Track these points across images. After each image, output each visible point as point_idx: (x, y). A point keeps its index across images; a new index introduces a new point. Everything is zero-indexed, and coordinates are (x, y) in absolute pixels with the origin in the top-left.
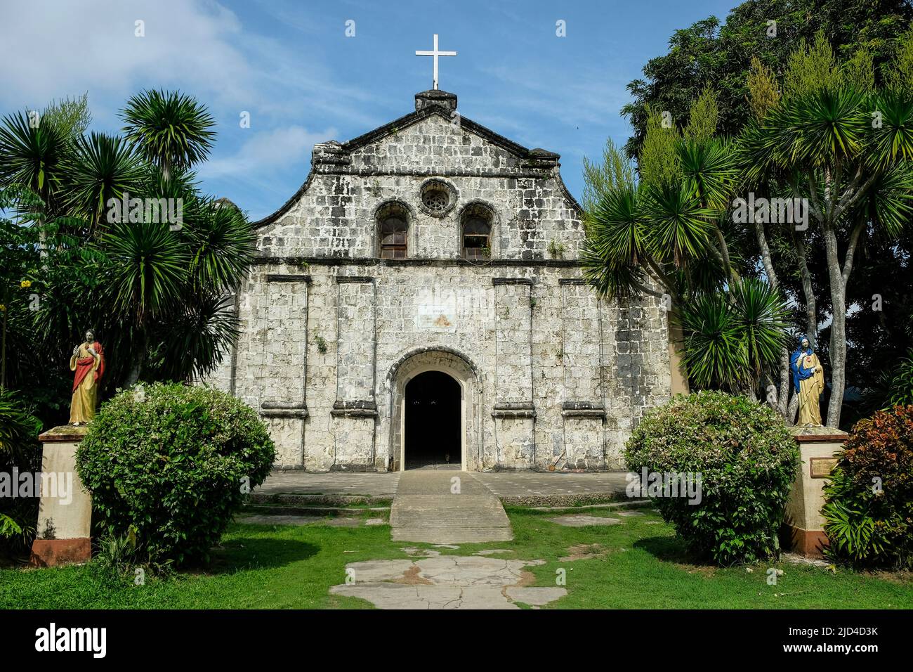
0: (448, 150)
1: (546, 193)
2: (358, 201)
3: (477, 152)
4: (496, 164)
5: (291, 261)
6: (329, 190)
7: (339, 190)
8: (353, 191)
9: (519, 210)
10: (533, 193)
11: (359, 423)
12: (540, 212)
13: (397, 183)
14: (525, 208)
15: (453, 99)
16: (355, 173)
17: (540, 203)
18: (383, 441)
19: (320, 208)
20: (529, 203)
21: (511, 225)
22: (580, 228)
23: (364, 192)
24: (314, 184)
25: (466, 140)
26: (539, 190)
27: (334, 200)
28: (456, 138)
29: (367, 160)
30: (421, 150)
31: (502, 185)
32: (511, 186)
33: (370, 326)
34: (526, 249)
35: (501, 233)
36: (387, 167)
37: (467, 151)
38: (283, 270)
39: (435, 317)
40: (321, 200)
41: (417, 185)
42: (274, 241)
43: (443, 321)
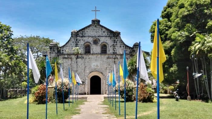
0: (98, 31)
1: (118, 40)
2: (80, 42)
3: (104, 32)
4: (108, 34)
5: (68, 54)
6: (75, 40)
7: (77, 40)
8: (79, 40)
12: (116, 44)
13: (88, 39)
14: (113, 43)
15: (99, 21)
16: (80, 36)
17: (116, 42)
19: (73, 44)
20: (114, 42)
21: (111, 47)
22: (124, 47)
23: (82, 40)
24: (72, 39)
25: (102, 30)
26: (116, 40)
27: (76, 42)
28: (100, 29)
29: (82, 34)
30: (93, 32)
31: (109, 39)
32: (111, 39)
33: (83, 67)
34: (113, 51)
35: (109, 48)
36: (86, 35)
37: (102, 32)
38: (66, 56)
40: (73, 42)
41: (92, 39)
42: (64, 51)
43: (97, 66)
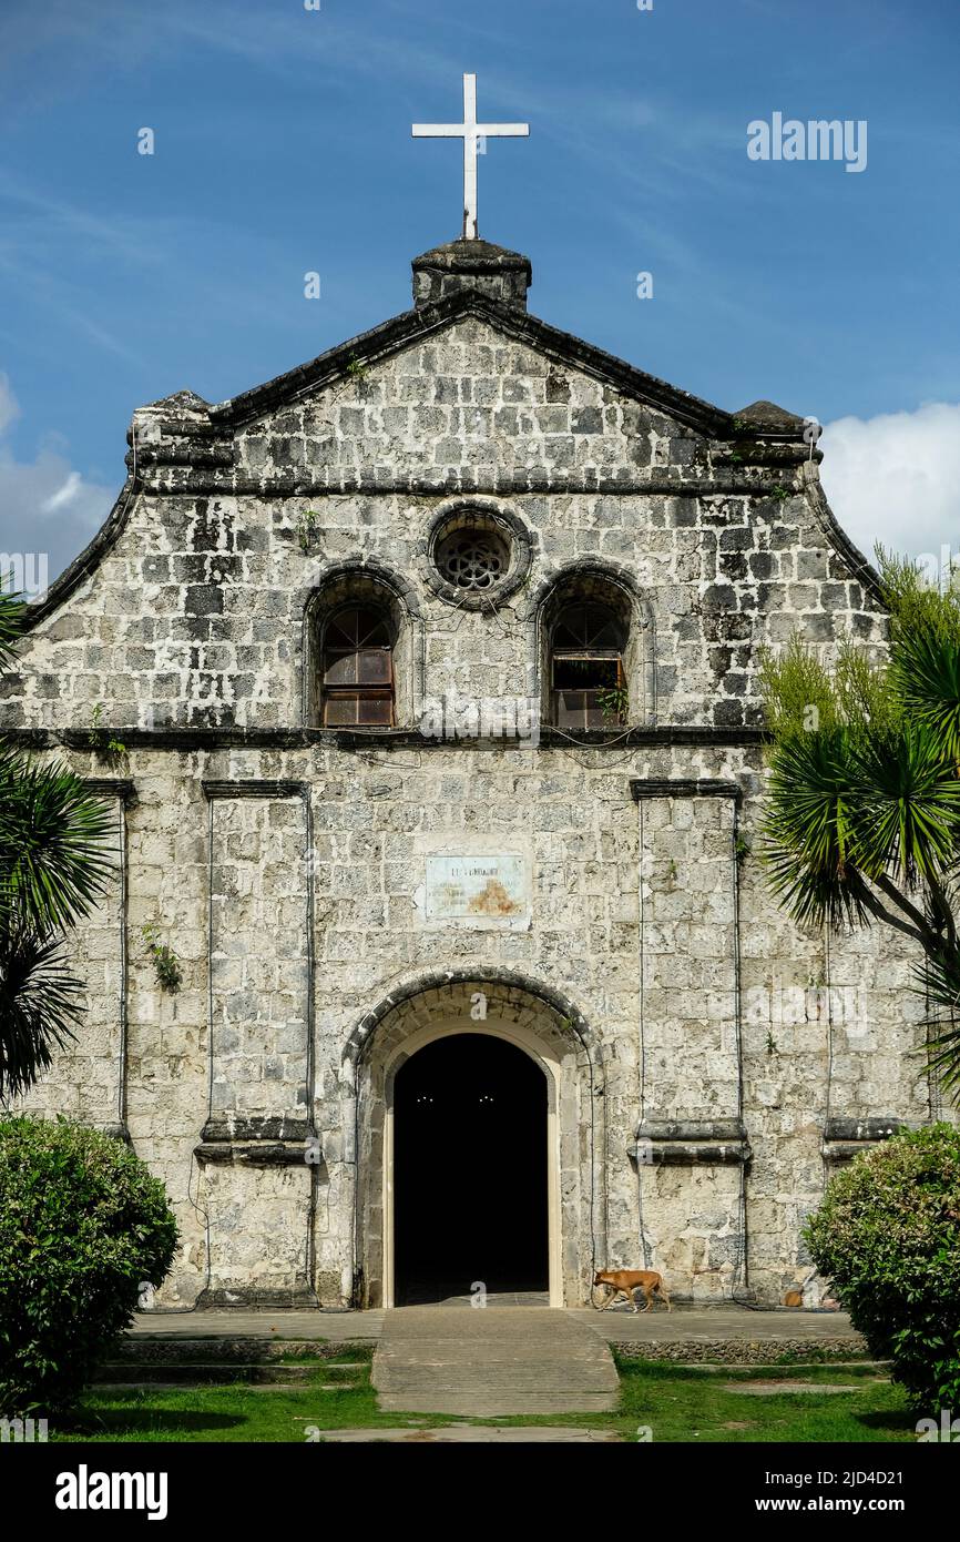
0: (505, 418)
1: (781, 537)
2: (258, 569)
3: (589, 422)
4: (642, 456)
5: (77, 740)
6: (178, 539)
7: (205, 538)
8: (244, 540)
9: (703, 586)
10: (743, 538)
11: (272, 1177)
12: (764, 592)
13: (366, 516)
14: (721, 579)
15: (519, 270)
16: (248, 490)
17: (764, 565)
18: (336, 1226)
19: (153, 589)
20: (734, 565)
21: (684, 628)
22: (876, 635)
23: (274, 543)
24: (137, 522)
25: (556, 388)
26: (762, 527)
27: (193, 567)
28: (527, 382)
29: (281, 452)
30: (430, 420)
31: (658, 517)
32: (684, 519)
33: (295, 915)
34: (723, 695)
35: (655, 652)
36: (338, 471)
37: (558, 420)
38: (58, 763)
39: (474, 887)
40: (156, 568)
41: (419, 519)
42: (31, 685)
43: (494, 898)
